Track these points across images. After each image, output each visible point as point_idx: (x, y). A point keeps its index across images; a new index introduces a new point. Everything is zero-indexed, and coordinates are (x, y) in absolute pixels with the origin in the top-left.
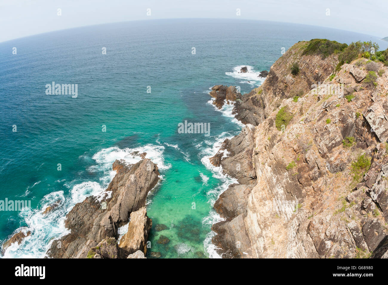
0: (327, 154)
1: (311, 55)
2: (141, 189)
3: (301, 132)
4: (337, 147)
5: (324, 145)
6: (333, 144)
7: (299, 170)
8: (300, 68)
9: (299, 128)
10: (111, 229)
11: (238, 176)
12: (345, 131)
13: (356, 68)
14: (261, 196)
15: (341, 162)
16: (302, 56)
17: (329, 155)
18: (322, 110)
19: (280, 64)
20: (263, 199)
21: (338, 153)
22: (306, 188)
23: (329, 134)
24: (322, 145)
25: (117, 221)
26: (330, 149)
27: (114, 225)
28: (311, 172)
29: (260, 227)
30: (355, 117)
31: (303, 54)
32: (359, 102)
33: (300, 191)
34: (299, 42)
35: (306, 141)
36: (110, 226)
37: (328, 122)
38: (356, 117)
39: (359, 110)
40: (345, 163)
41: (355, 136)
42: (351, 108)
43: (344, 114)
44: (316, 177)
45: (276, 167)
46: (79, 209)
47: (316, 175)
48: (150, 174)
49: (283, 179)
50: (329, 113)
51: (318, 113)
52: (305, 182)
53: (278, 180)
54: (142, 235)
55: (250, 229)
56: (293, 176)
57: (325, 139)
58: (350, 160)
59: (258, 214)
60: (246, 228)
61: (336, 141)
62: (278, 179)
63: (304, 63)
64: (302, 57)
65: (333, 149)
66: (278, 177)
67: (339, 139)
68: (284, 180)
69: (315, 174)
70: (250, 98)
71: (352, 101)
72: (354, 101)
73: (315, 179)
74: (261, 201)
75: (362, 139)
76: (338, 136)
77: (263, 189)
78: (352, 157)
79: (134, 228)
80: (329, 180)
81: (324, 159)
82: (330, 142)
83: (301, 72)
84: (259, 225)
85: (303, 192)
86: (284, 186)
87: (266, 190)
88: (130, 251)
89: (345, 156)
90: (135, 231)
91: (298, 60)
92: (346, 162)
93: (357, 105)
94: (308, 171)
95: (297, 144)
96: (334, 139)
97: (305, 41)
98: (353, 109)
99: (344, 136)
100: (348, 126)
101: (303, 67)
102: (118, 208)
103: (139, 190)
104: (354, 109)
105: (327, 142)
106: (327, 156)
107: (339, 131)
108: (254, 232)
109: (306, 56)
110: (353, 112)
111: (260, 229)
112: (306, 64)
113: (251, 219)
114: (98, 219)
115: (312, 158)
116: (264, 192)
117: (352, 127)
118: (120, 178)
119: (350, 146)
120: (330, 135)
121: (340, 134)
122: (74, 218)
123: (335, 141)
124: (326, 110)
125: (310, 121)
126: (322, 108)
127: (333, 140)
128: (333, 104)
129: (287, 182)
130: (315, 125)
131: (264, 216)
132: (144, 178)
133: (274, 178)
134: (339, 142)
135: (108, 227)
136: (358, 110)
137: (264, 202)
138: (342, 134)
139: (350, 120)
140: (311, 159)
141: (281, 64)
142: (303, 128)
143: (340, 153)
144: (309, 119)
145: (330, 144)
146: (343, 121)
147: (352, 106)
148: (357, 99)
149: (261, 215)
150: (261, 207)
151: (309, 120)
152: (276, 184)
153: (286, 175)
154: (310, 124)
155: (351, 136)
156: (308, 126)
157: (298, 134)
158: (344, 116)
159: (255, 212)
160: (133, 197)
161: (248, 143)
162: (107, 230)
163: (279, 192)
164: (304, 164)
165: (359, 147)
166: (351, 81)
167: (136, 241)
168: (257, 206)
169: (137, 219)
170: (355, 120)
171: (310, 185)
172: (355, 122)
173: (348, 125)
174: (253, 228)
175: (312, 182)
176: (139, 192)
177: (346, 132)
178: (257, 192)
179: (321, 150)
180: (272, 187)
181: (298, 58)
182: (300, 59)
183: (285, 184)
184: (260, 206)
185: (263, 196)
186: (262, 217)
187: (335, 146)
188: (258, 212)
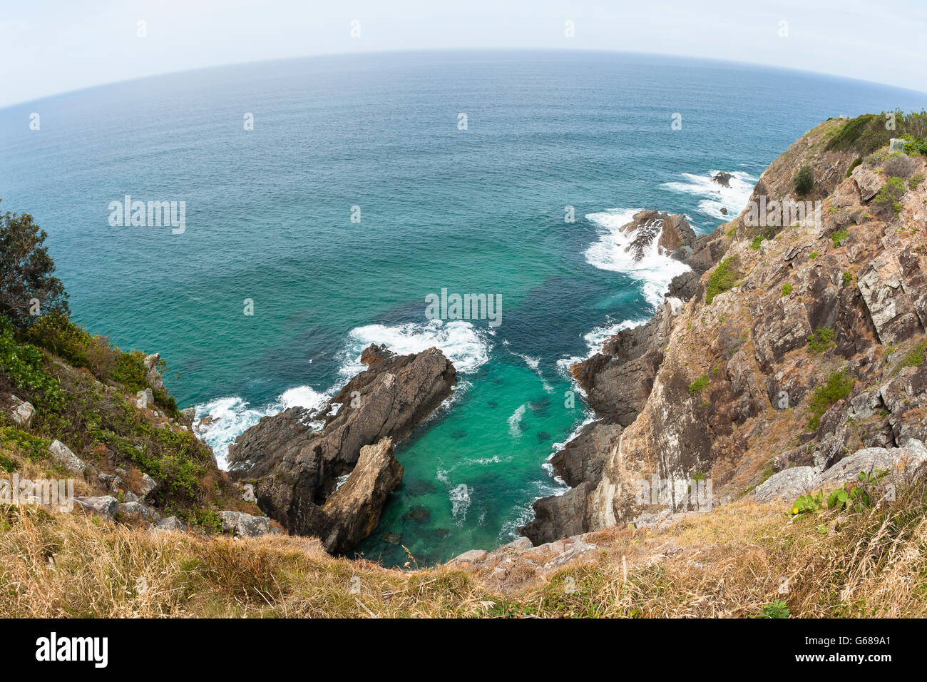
0: (771, 365)
1: (845, 152)
2: (404, 406)
3: (730, 312)
4: (796, 351)
5: (767, 342)
6: (786, 342)
7: (714, 396)
8: (816, 180)
9: (729, 301)
10: (313, 471)
11: (620, 407)
12: (818, 315)
13: (867, 171)
14: (633, 449)
15: (795, 386)
16: (825, 151)
17: (775, 366)
18: (781, 265)
19: (779, 169)
20: (637, 455)
21: (794, 363)
22: (721, 438)
23: (783, 318)
24: (764, 341)
25: (330, 460)
26: (780, 353)
27: (322, 466)
28: (734, 403)
29: (615, 516)
30: (841, 282)
31: (828, 149)
32: (855, 249)
33: (708, 444)
34: (830, 119)
35: (736, 333)
36: (312, 465)
37: (787, 291)
38: (843, 284)
39: (853, 265)
40: (804, 389)
41: (836, 328)
42: (836, 262)
43: (819, 274)
44: (743, 416)
45: (672, 386)
46: (264, 428)
47: (743, 410)
48: (431, 380)
49: (682, 414)
50: (792, 272)
51: (773, 271)
52: (720, 424)
53: (670, 415)
54: (369, 492)
55: (594, 515)
56: (700, 409)
57: (771, 330)
58: (814, 381)
59: (619, 486)
60: (587, 513)
61: (795, 336)
62: (671, 412)
63: (826, 169)
64: (825, 156)
65: (786, 355)
66: (672, 408)
67: (802, 333)
68: (683, 418)
69: (742, 407)
70: (709, 243)
71: (840, 246)
72: (846, 247)
73: (739, 419)
74: (631, 460)
75: (849, 334)
76: (800, 325)
77: (642, 434)
78: (820, 376)
79: (359, 476)
80: (767, 425)
81: (763, 376)
82: (780, 338)
83: (817, 189)
84: (615, 509)
85: (712, 447)
86: (682, 429)
87: (647, 437)
88: (332, 515)
89: (806, 372)
90: (359, 482)
91: (816, 161)
92: (805, 385)
93: (849, 254)
94: (729, 400)
95: (718, 337)
96: (790, 331)
97: (841, 119)
98: (840, 264)
99: (814, 327)
100: (824, 304)
101: (823, 178)
102: (342, 434)
103: (399, 407)
104: (843, 263)
105: (774, 337)
106: (771, 368)
107: (805, 314)
108: (602, 524)
109: (834, 152)
110: (839, 270)
111: (614, 518)
112: (832, 172)
113: (603, 495)
114: (294, 449)
115: (740, 371)
116: (641, 440)
117: (832, 306)
118: (365, 378)
119: (821, 350)
120: (785, 321)
121: (807, 321)
122: (248, 444)
123: (793, 334)
124: (790, 265)
125: (754, 288)
126: (782, 260)
127: (788, 333)
128: (805, 251)
129: (689, 420)
130: (761, 298)
131: (629, 491)
132: (417, 386)
133: (664, 409)
134: (801, 338)
135: (309, 466)
136: (850, 266)
137: (638, 461)
138: (810, 321)
139: (831, 290)
140: (738, 372)
141: (783, 168)
142: (736, 302)
143: (798, 365)
144: (752, 283)
145: (781, 342)
146: (816, 290)
147: (839, 258)
148: (852, 240)
149: (624, 490)
150: (629, 473)
151: (750, 286)
152: (666, 424)
153: (688, 406)
154: (752, 295)
155: (829, 327)
156: (747, 298)
157: (725, 314)
158: (819, 280)
159: (613, 481)
160: (381, 420)
161: (660, 338)
162: (305, 471)
163: (671, 444)
164: (724, 382)
165: (839, 354)
166: (852, 200)
167: (352, 500)
168: (622, 470)
169: (371, 459)
170: (841, 290)
171: (729, 433)
172: (840, 294)
173: (823, 300)
174: (601, 514)
175: (734, 426)
176: (396, 411)
177: (819, 317)
178: (629, 439)
179: (760, 354)
180: (658, 431)
181: (816, 156)
182: (819, 159)
183: (683, 426)
184: (628, 469)
185: (639, 448)
186: (625, 493)
187: (791, 348)
188: (619, 482)
